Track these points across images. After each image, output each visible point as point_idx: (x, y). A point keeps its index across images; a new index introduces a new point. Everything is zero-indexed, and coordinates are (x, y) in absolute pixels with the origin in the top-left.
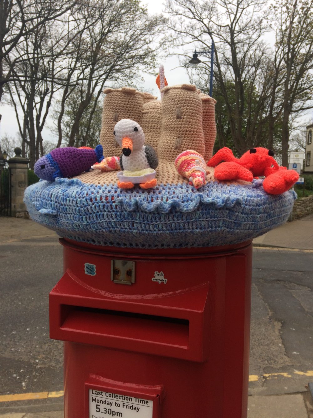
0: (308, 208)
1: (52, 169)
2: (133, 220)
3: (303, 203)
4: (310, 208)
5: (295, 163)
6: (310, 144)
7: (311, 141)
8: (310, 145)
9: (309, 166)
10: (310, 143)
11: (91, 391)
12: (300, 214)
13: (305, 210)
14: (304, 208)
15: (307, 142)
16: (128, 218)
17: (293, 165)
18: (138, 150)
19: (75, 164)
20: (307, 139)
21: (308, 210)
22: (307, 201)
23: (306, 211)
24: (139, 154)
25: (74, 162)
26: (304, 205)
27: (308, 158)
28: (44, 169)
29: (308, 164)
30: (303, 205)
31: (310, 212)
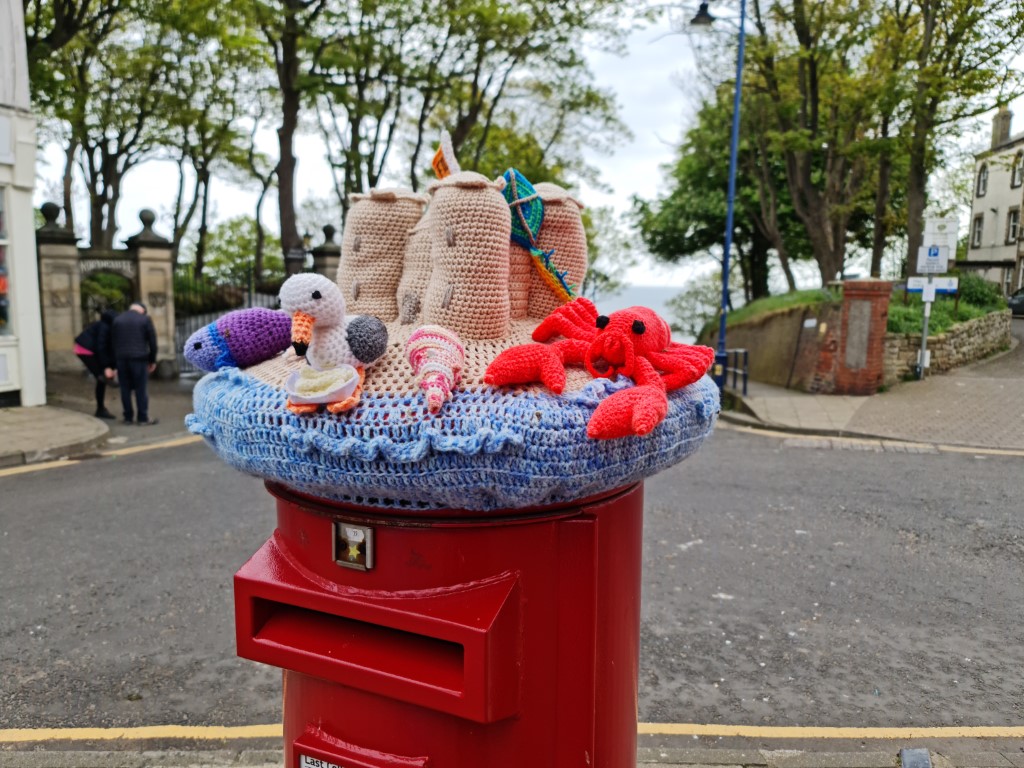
0: (964, 349)
1: (214, 350)
2: (314, 465)
3: (953, 337)
4: (969, 347)
5: (934, 246)
6: (983, 196)
7: (984, 188)
8: (981, 200)
9: (978, 248)
10: (981, 192)
11: (303, 758)
12: (944, 363)
13: (958, 353)
14: (955, 347)
15: (975, 191)
16: (305, 459)
17: (930, 250)
18: (333, 328)
19: (259, 340)
20: (976, 185)
21: (964, 354)
22: (962, 333)
23: (960, 356)
24: (331, 334)
25: (256, 336)
26: (955, 343)
27: (977, 229)
28: (200, 350)
29: (976, 244)
30: (952, 341)
31: (971, 357)
